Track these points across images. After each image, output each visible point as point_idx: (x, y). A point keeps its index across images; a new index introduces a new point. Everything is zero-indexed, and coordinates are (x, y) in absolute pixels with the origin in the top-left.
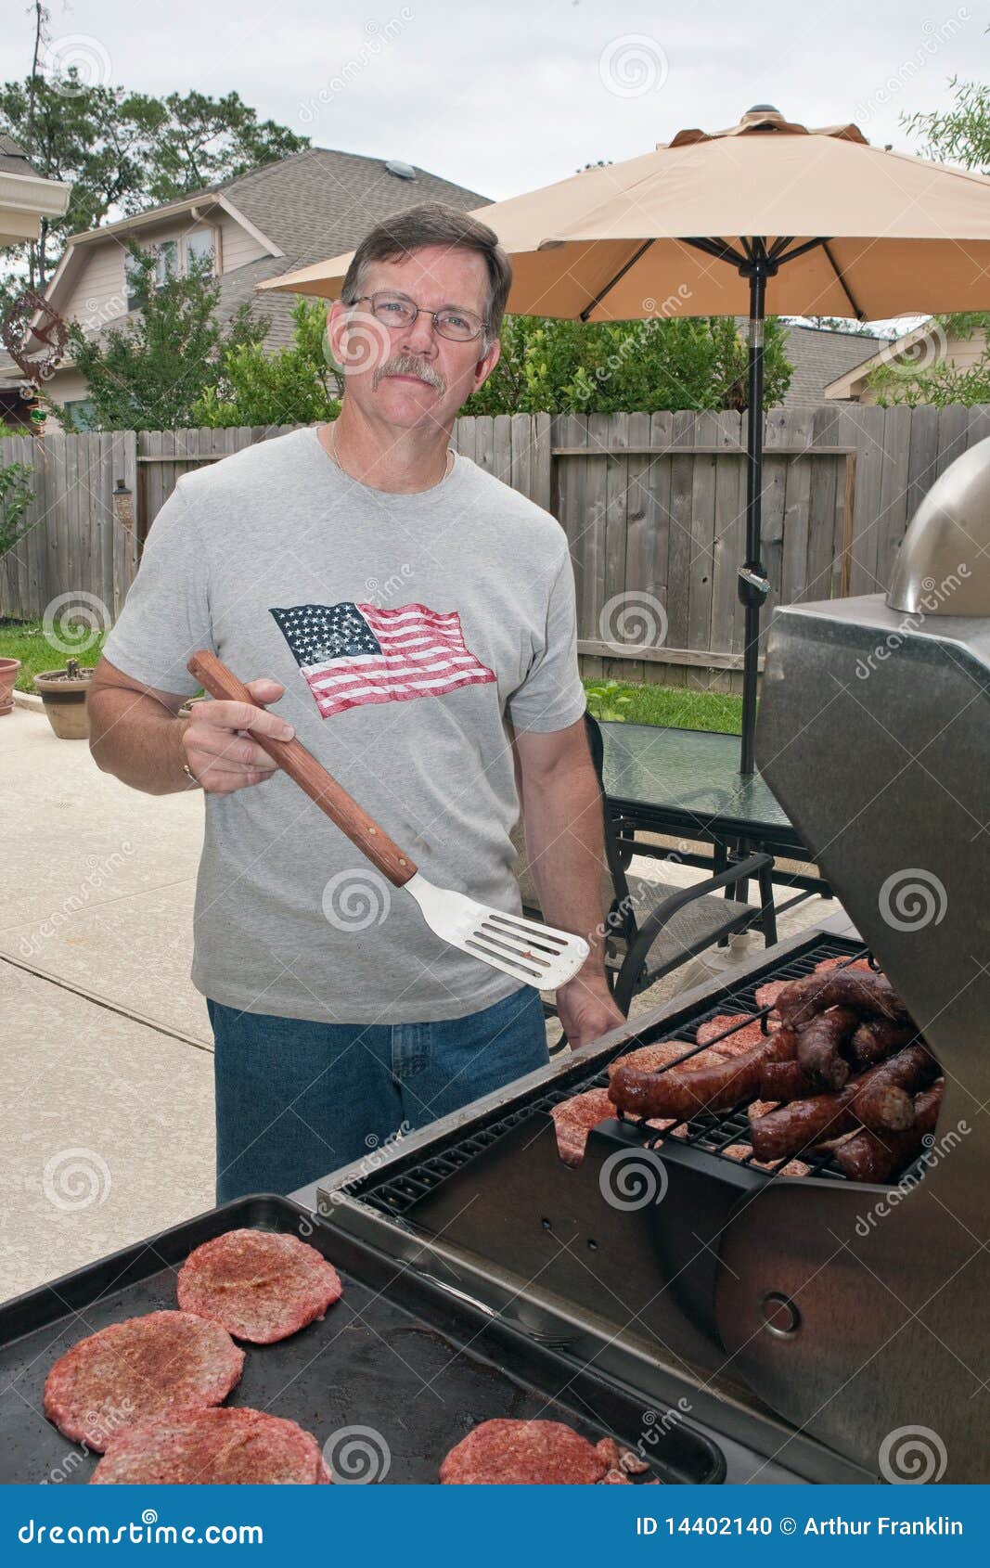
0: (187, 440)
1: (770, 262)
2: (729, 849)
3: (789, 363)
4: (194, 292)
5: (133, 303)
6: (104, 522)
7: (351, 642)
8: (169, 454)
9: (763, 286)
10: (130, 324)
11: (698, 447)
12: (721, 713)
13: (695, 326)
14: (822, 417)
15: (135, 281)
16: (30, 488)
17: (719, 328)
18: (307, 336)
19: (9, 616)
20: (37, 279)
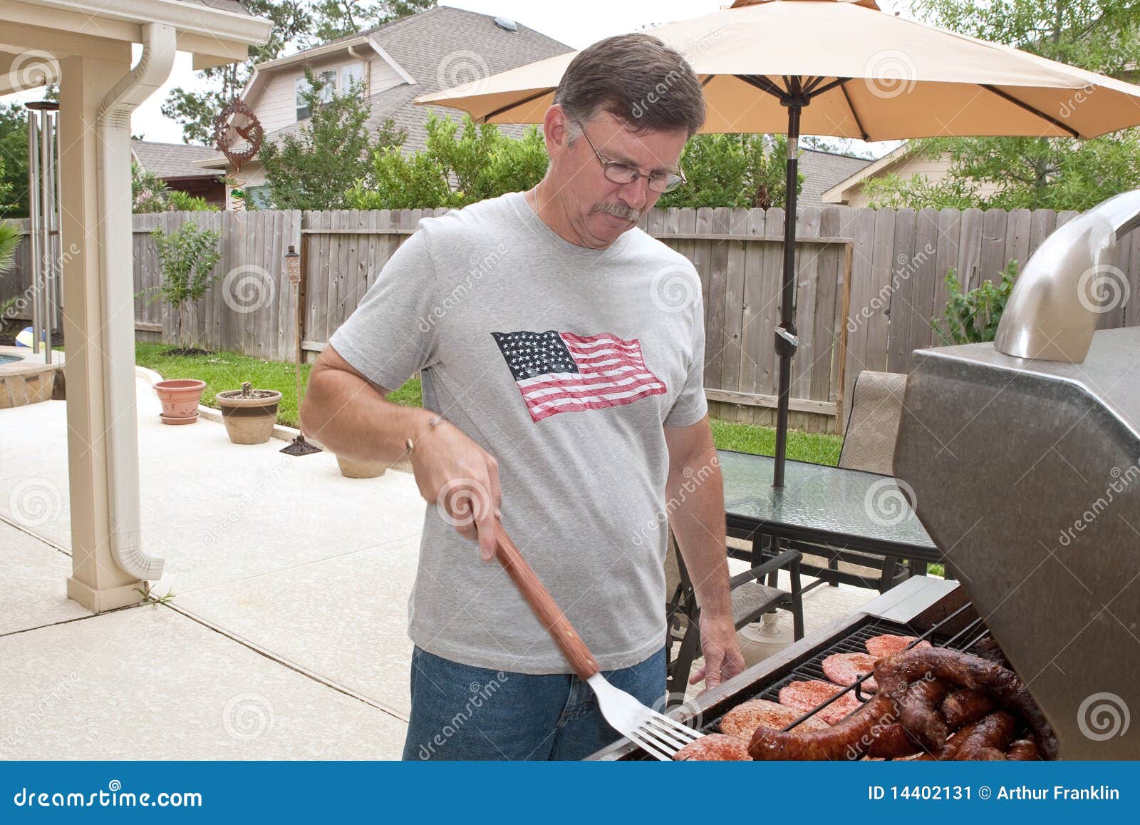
0: (341, 218)
1: (804, 95)
3: (801, 174)
4: (351, 107)
5: (302, 114)
7: (556, 362)
8: (326, 228)
9: (799, 113)
10: (302, 130)
11: (732, 235)
12: (747, 439)
13: (732, 144)
14: (827, 215)
15: (304, 97)
16: (218, 250)
17: (749, 146)
18: (435, 143)
19: (197, 347)
20: (228, 95)
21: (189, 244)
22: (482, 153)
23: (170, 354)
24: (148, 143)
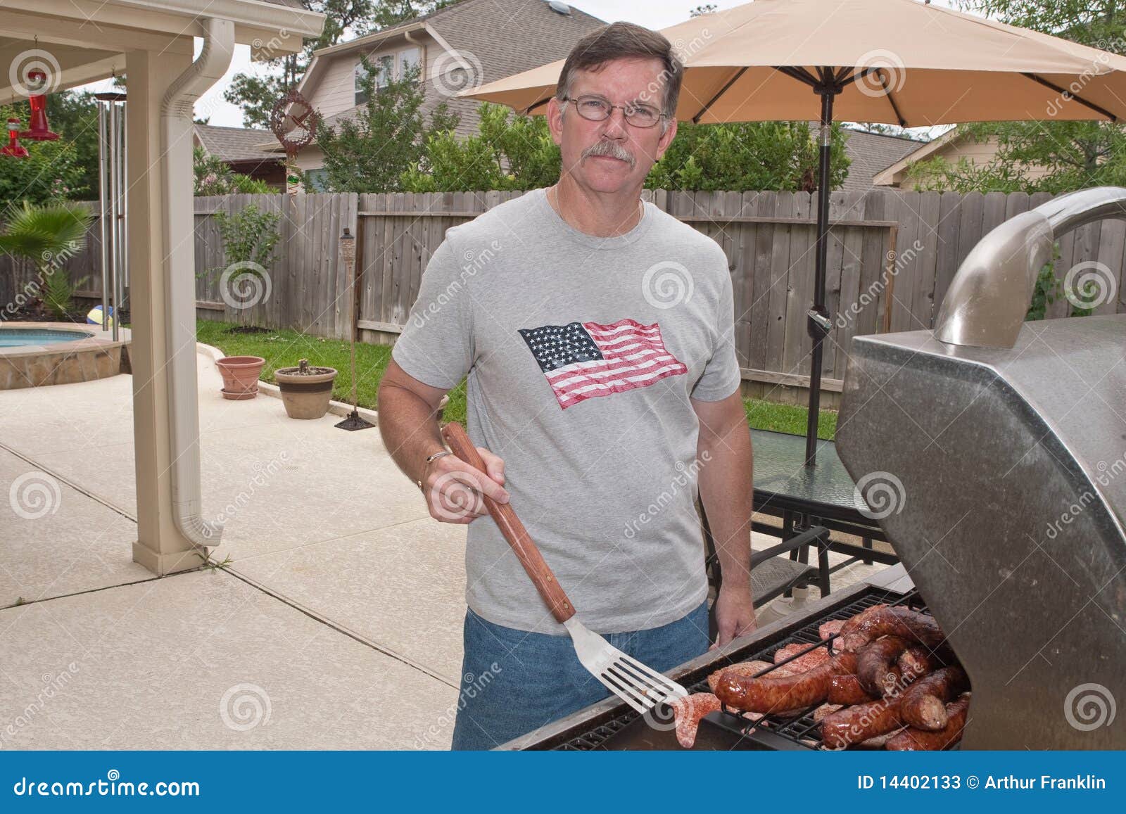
0: (396, 201)
1: (837, 84)
2: (794, 522)
3: (847, 157)
4: (406, 92)
5: (360, 99)
6: (331, 259)
7: (580, 352)
8: (382, 210)
9: (832, 101)
10: (358, 115)
11: (778, 218)
12: (789, 419)
13: (779, 128)
14: (872, 197)
15: (361, 82)
16: (278, 231)
17: (796, 129)
18: (488, 127)
19: (257, 325)
20: (290, 80)
21: (250, 226)
22: (533, 137)
23: (231, 332)
24: (212, 128)
